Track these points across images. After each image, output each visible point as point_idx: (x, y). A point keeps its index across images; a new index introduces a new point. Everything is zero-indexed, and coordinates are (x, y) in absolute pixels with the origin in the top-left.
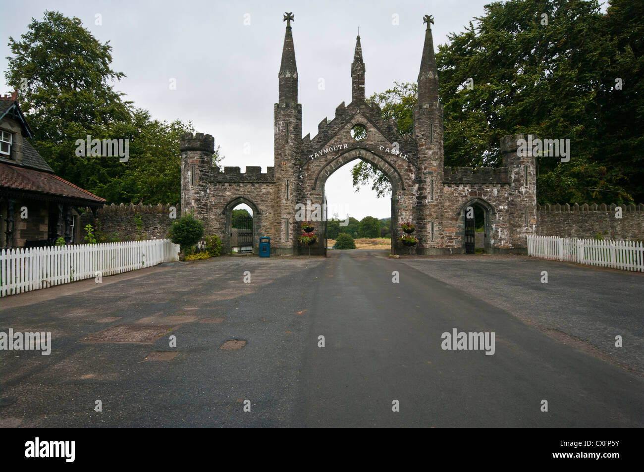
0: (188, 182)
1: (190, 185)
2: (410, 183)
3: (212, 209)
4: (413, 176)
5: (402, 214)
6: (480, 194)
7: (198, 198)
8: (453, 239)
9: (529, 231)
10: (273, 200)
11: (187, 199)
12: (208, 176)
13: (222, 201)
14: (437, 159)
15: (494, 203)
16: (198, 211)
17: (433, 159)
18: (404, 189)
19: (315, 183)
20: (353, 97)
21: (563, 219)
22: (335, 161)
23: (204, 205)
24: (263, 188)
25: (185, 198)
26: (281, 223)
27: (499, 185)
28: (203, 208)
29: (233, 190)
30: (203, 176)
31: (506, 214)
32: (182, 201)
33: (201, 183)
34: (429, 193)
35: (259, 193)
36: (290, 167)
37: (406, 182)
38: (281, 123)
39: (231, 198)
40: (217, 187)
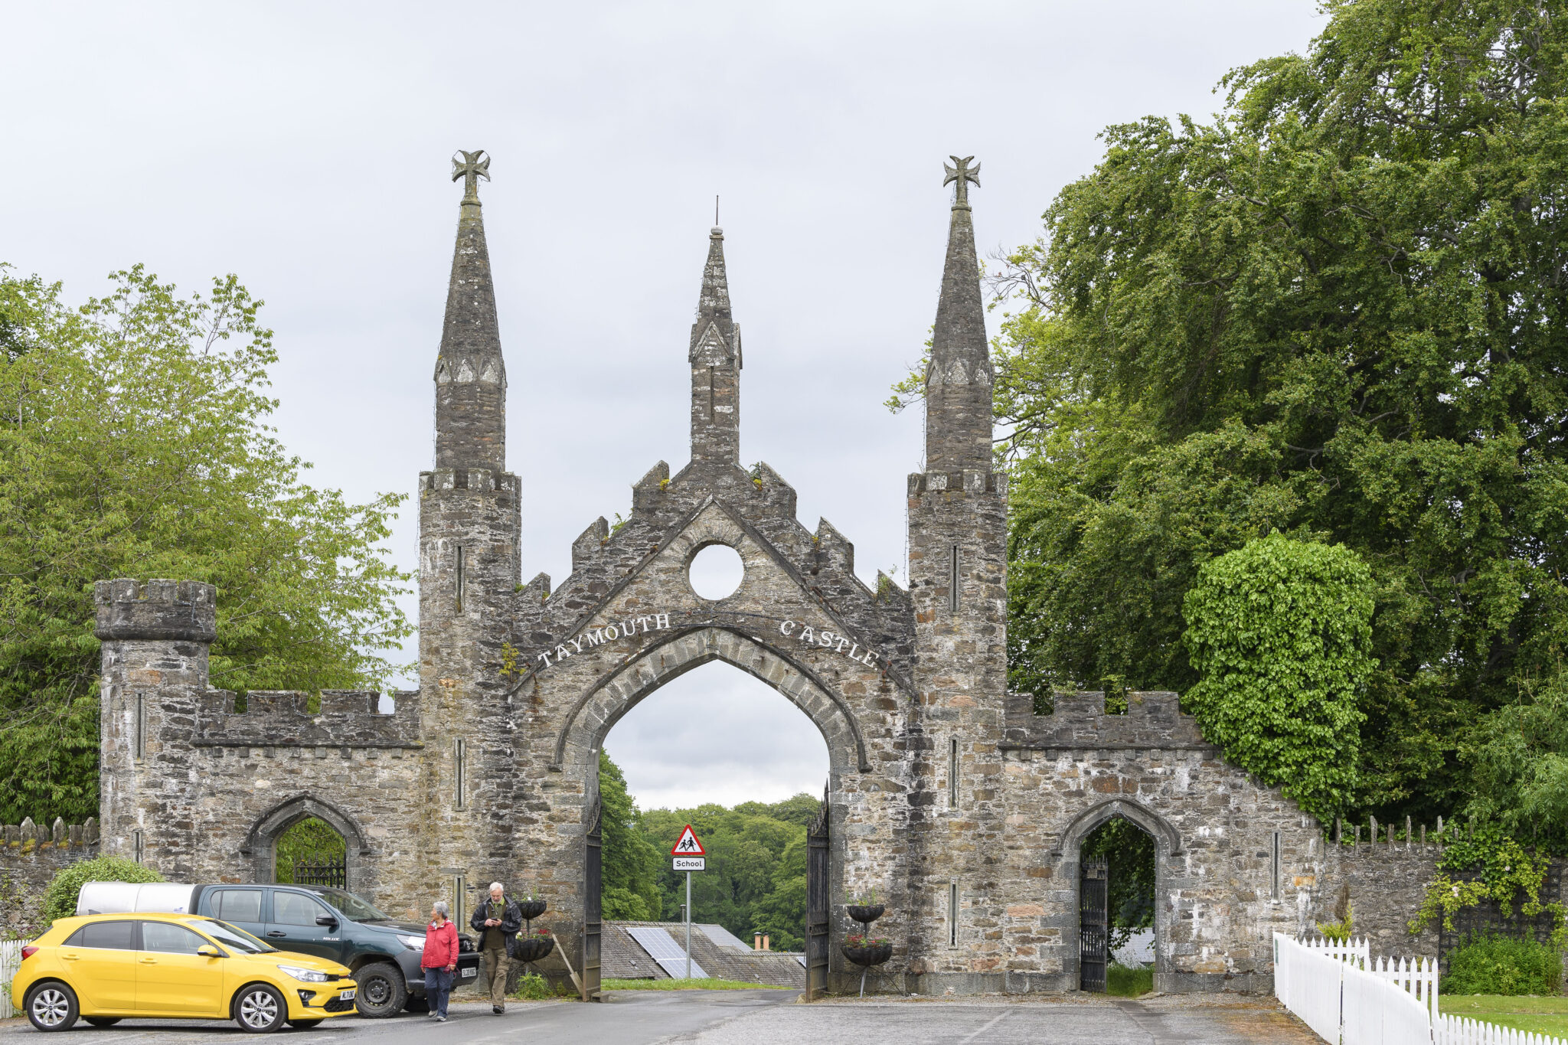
0: (123, 747)
1: (130, 757)
2: (889, 748)
3: (206, 837)
4: (898, 723)
5: (857, 856)
6: (1130, 786)
7: (160, 802)
8: (1033, 940)
9: (1281, 915)
10: (417, 805)
11: (121, 804)
12: (192, 723)
13: (240, 809)
14: (971, 667)
15: (1180, 818)
16: (157, 844)
17: (957, 666)
18: (865, 770)
19: (561, 748)
20: (695, 449)
21: (1416, 872)
22: (627, 671)
23: (179, 825)
24: (380, 764)
25: (114, 802)
26: (437, 885)
27: (1198, 755)
28: (174, 835)
29: (278, 773)
30: (175, 726)
31: (1218, 856)
32: (105, 811)
33: (168, 750)
34: (942, 783)
35: (367, 783)
36: (468, 695)
37: (875, 746)
38: (440, 542)
39: (272, 800)
40: (223, 762)
